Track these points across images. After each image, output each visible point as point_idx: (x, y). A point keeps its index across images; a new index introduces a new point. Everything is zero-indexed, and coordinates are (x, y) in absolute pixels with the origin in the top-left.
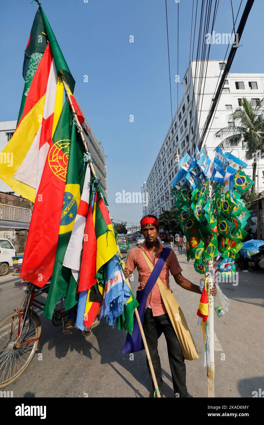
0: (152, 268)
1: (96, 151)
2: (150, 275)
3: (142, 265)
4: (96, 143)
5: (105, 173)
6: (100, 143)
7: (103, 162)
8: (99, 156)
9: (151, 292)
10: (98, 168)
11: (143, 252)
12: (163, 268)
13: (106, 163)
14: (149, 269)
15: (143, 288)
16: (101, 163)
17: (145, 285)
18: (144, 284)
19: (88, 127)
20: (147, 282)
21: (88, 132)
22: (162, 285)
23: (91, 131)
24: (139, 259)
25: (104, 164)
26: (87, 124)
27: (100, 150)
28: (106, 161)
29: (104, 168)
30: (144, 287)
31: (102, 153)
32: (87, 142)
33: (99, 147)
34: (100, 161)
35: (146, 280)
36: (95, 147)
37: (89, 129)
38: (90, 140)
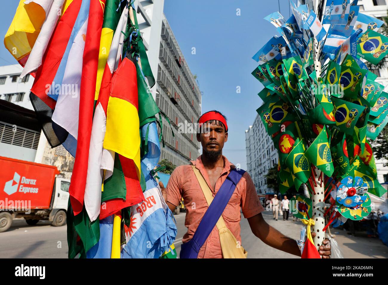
0: (209, 199)
1: (190, 85)
2: (205, 210)
3: (192, 193)
4: (191, 76)
5: (199, 112)
6: (195, 77)
7: (197, 99)
8: (193, 92)
9: (205, 244)
10: (190, 106)
11: (196, 172)
12: (230, 201)
13: (201, 100)
14: (204, 200)
15: (191, 237)
16: (194, 101)
17: (195, 230)
18: (193, 227)
19: (182, 58)
20: (200, 224)
21: (181, 64)
22: (227, 233)
23: (185, 63)
24: (188, 181)
25: (198, 102)
26: (180, 55)
27: (195, 85)
28: (201, 99)
29: (198, 107)
30: (193, 234)
31: (197, 89)
32: (180, 75)
33: (194, 82)
34: (194, 98)
35: (197, 220)
36: (188, 81)
37: (182, 60)
38: (183, 73)
